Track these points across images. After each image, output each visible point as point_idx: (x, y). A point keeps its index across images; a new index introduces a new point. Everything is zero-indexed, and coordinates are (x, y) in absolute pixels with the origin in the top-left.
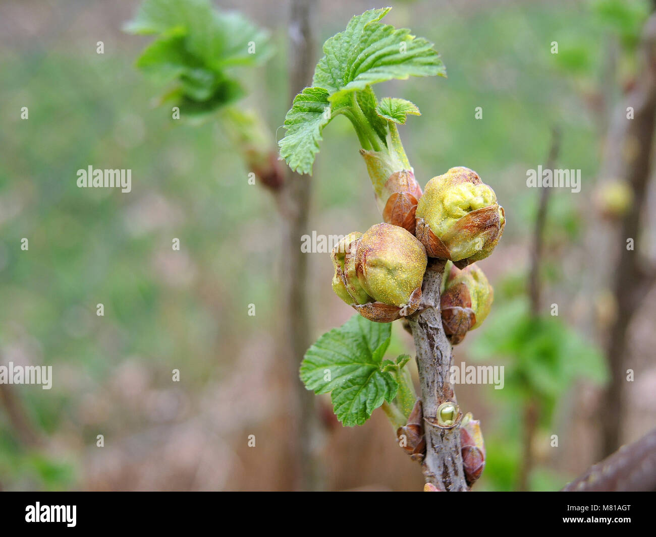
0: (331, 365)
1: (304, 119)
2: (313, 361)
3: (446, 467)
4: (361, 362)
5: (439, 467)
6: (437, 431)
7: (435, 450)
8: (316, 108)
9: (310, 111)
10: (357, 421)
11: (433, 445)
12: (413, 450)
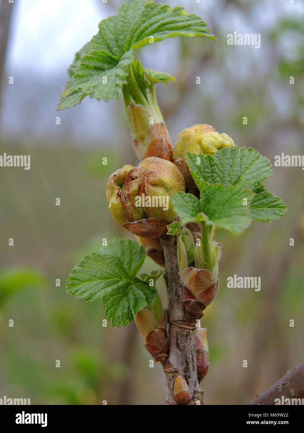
0: (95, 280)
1: (90, 74)
2: (78, 278)
3: (187, 363)
4: (120, 278)
5: (182, 363)
6: (183, 331)
7: (180, 349)
8: (100, 67)
9: (94, 69)
10: (123, 322)
11: (178, 345)
12: (160, 351)
